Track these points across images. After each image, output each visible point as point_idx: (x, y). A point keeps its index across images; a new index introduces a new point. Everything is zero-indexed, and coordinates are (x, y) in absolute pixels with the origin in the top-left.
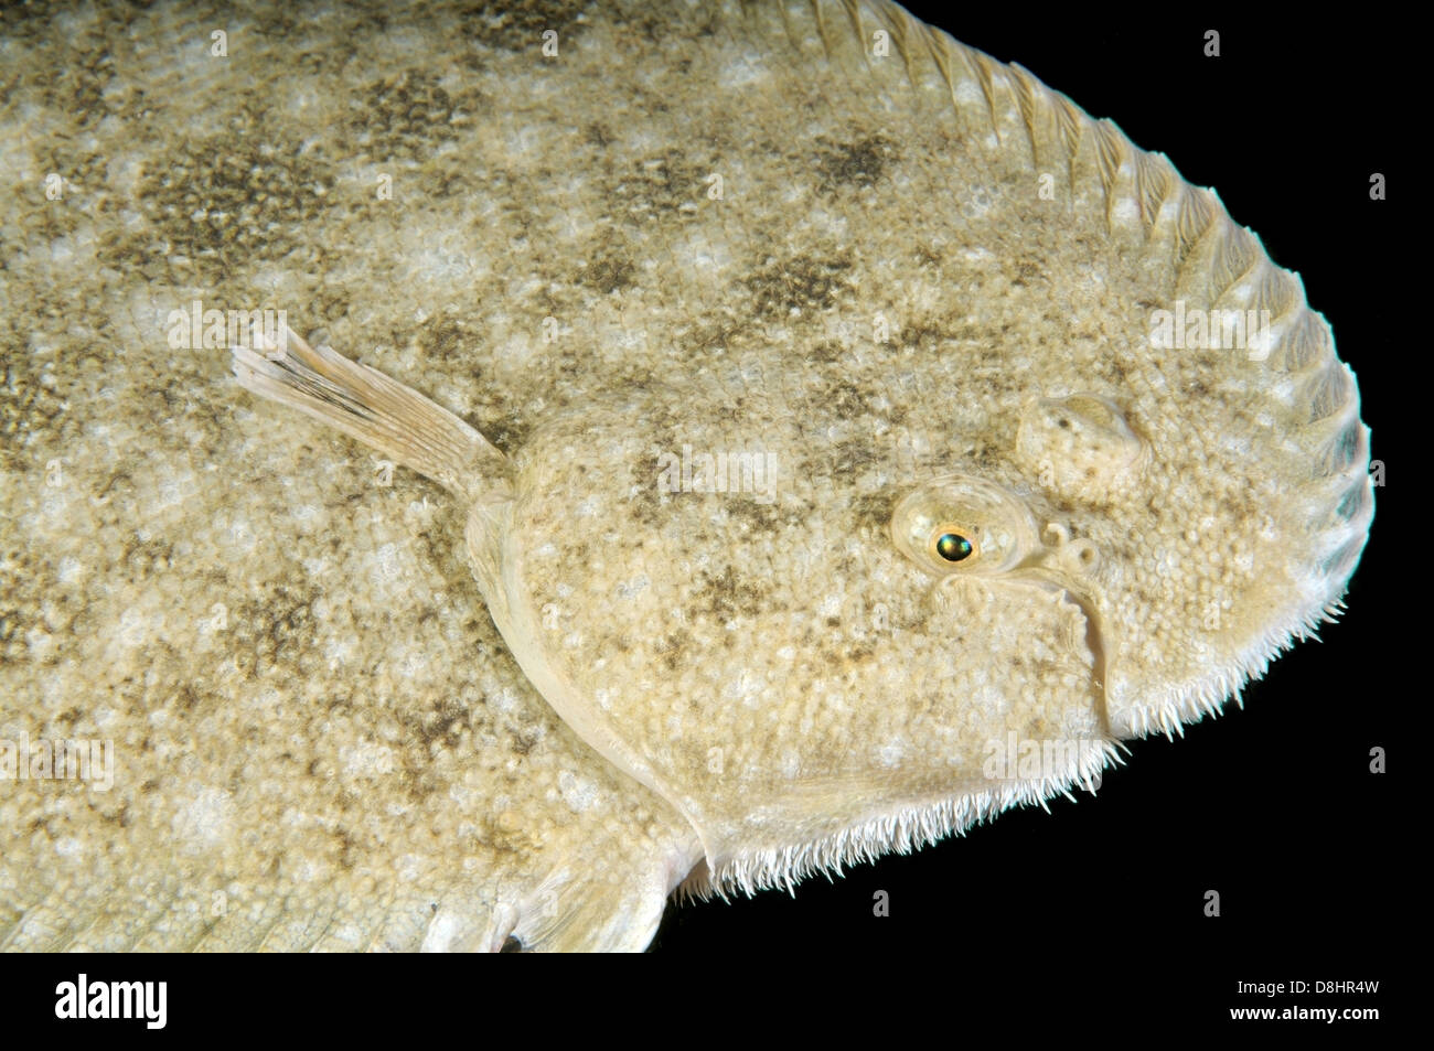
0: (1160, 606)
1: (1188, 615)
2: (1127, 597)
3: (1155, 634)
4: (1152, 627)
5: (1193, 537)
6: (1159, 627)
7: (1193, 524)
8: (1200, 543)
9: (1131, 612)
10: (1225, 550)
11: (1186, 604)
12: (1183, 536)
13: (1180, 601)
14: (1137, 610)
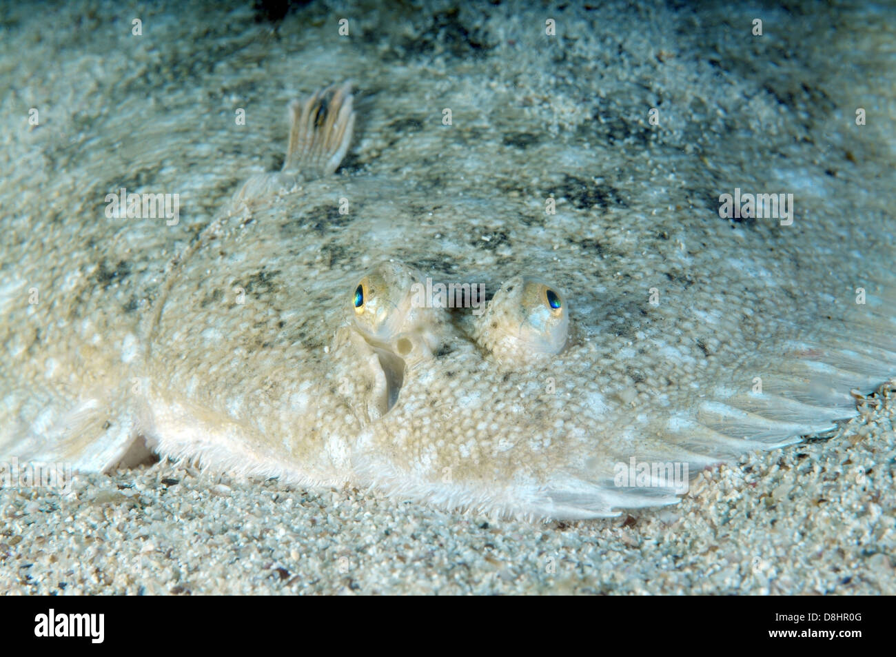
0: (436, 417)
1: (443, 437)
2: (423, 397)
3: (414, 429)
4: (417, 423)
5: (500, 406)
6: (421, 428)
7: (509, 402)
8: (498, 413)
9: (417, 405)
10: (503, 430)
11: (451, 430)
12: (498, 401)
13: (449, 426)
14: (421, 408)
